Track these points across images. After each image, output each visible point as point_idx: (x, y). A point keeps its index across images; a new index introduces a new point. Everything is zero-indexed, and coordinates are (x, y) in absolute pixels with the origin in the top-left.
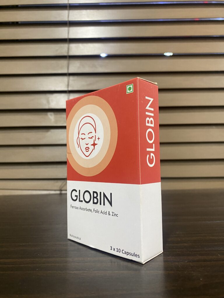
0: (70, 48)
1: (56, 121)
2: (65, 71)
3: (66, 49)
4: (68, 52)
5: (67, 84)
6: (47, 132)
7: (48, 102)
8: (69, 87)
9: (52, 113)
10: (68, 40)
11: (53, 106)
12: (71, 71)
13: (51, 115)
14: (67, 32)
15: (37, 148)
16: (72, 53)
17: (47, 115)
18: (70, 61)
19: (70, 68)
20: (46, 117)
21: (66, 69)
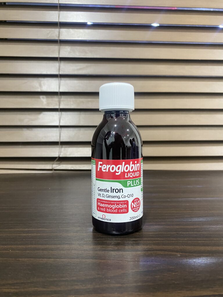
0: (61, 32)
1: (48, 104)
2: (56, 55)
3: (58, 33)
4: (59, 37)
5: (58, 68)
6: (40, 114)
7: (40, 85)
8: (60, 71)
9: (44, 97)
10: (59, 24)
11: (45, 89)
12: (62, 55)
13: (43, 98)
14: (58, 15)
15: (30, 129)
16: (63, 38)
17: (39, 98)
18: (61, 45)
19: (61, 52)
20: (39, 99)
21: (58, 53)
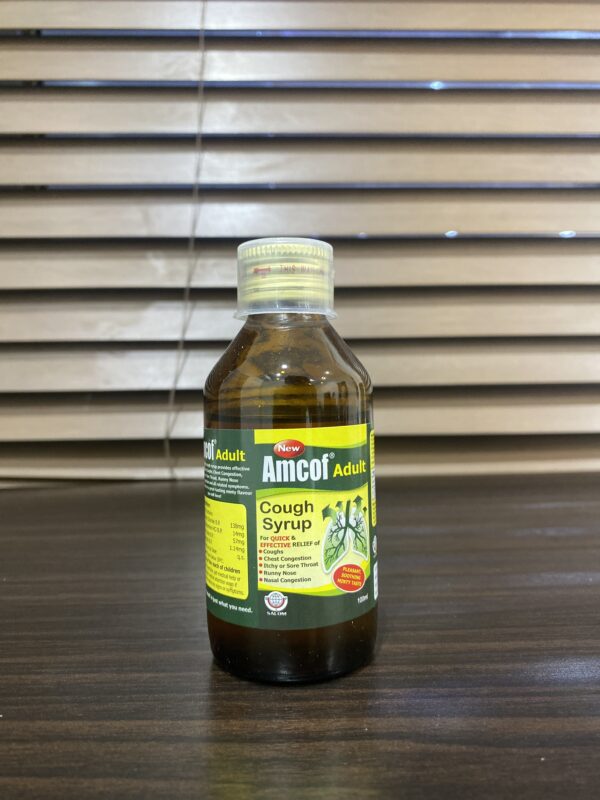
1: (172, 275)
3: (197, 64)
4: (201, 73)
6: (147, 306)
7: (147, 220)
9: (160, 253)
10: (202, 38)
13: (156, 257)
14: (198, 15)
15: (119, 354)
16: (213, 76)
17: (144, 257)
18: (206, 99)
19: (206, 118)
20: (142, 263)
21: (196, 122)
